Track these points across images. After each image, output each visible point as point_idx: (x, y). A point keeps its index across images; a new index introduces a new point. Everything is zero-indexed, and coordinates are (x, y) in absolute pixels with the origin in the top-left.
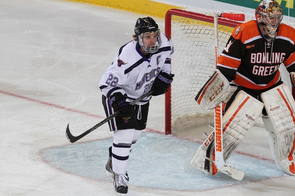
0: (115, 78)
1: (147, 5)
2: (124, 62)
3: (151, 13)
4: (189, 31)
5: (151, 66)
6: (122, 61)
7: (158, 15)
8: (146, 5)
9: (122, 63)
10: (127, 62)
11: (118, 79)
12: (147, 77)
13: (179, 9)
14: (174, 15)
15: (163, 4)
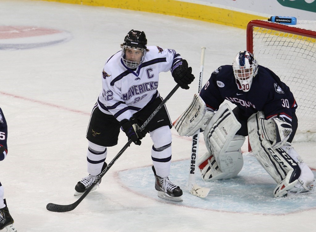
0: (108, 91)
1: (230, 15)
2: (109, 74)
3: (233, 24)
4: (272, 43)
5: (140, 79)
6: (106, 73)
7: (241, 26)
8: (228, 15)
9: (106, 75)
10: (111, 74)
11: (111, 91)
12: (136, 90)
13: (261, 20)
14: (255, 27)
15: (246, 14)
